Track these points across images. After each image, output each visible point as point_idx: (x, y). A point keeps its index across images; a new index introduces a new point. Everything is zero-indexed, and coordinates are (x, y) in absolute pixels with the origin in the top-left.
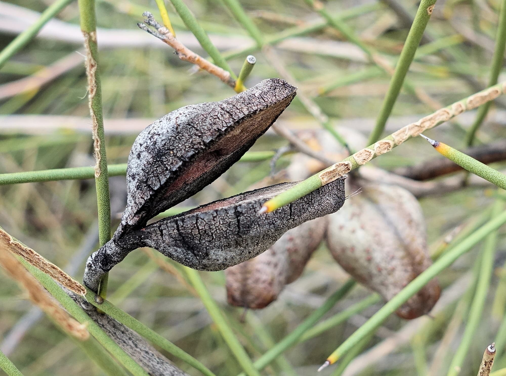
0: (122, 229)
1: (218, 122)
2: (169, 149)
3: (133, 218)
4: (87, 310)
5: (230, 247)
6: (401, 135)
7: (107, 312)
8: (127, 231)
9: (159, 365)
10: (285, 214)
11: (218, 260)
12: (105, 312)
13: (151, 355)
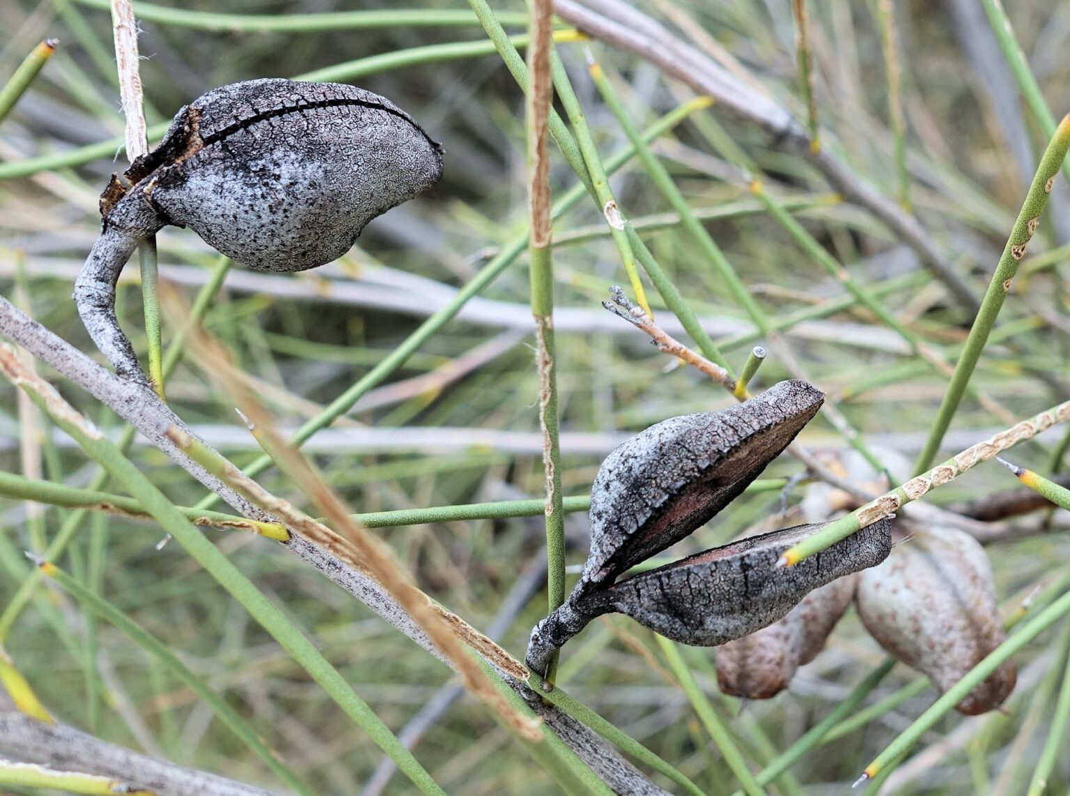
0: (583, 588)
1: (718, 440)
2: (650, 478)
3: (598, 573)
4: (529, 701)
5: (734, 613)
6: (966, 458)
7: (557, 704)
8: (589, 592)
9: (627, 778)
10: (810, 567)
11: (716, 631)
12: (554, 703)
13: (616, 764)
